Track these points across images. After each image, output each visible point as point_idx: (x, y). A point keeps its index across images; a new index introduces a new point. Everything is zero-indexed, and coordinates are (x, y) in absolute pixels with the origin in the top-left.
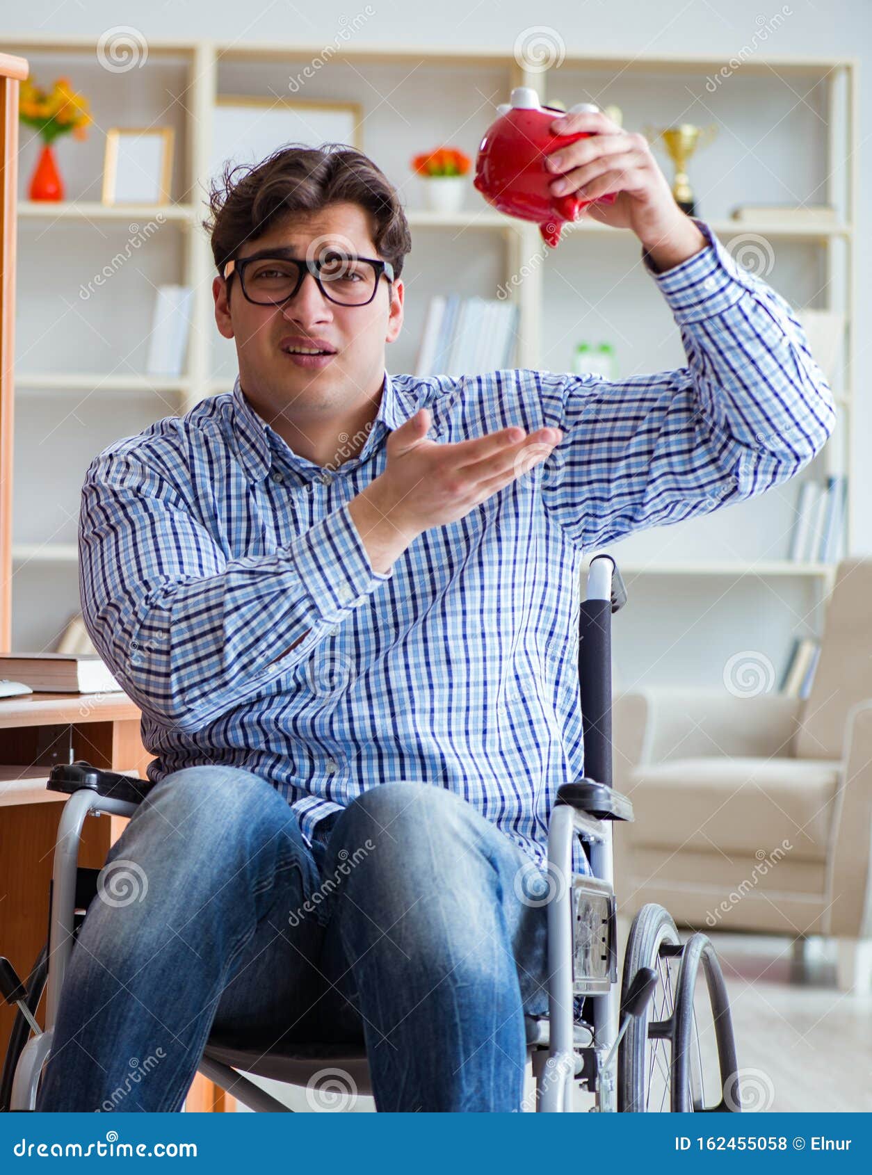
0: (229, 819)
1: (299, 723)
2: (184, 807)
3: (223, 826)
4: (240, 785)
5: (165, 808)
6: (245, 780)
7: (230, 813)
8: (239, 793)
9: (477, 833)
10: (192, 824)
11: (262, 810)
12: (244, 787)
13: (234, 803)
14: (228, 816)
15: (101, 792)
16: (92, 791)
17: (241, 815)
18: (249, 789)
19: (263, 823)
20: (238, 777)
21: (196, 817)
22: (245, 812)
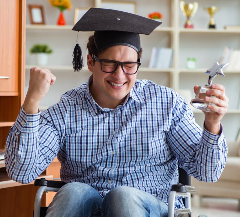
0: (79, 199)
1: (104, 172)
2: (67, 195)
3: (77, 201)
4: (83, 189)
5: (61, 195)
6: (85, 188)
7: (79, 197)
8: (83, 191)
9: (142, 201)
10: (69, 200)
11: (89, 196)
12: (84, 190)
13: (81, 194)
14: (79, 198)
15: (48, 186)
16: (46, 186)
17: (83, 198)
18: (85, 190)
19: (89, 200)
20: (83, 187)
21: (70, 198)
22: (84, 197)
